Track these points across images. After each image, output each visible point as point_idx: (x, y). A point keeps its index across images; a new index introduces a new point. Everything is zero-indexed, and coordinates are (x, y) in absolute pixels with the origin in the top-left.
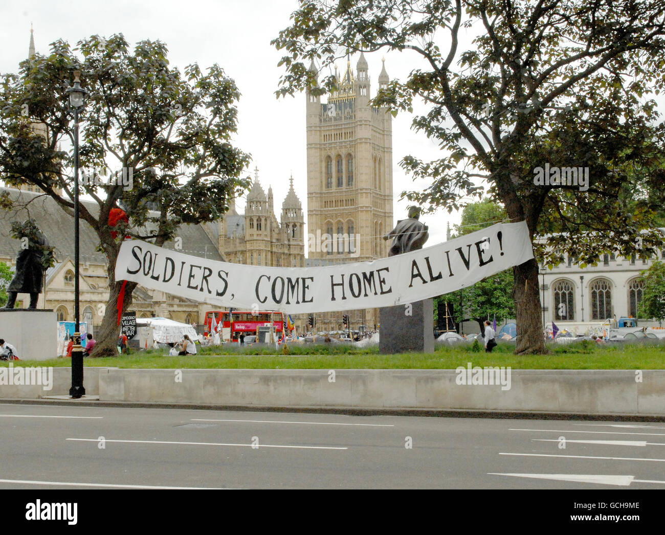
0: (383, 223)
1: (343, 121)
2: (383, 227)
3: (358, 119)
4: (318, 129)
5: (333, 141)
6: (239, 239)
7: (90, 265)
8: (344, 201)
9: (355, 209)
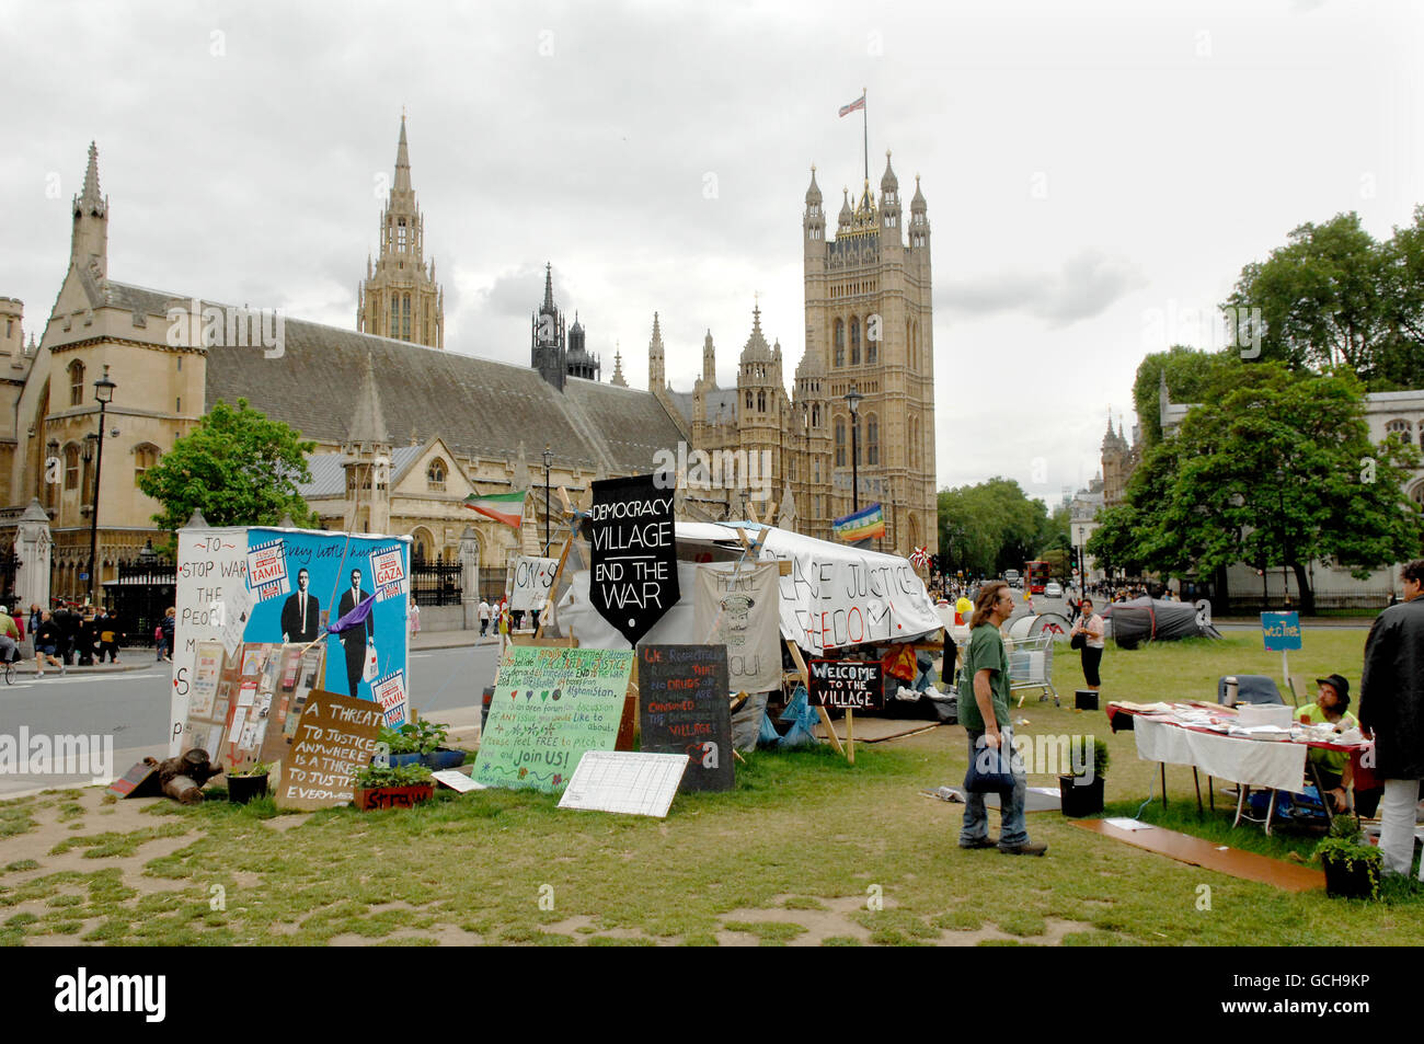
0: (920, 419)
1: (861, 267)
2: (920, 425)
3: (883, 261)
4: (822, 278)
5: (845, 296)
6: (728, 427)
7: (481, 462)
8: (863, 386)
9: (881, 396)
